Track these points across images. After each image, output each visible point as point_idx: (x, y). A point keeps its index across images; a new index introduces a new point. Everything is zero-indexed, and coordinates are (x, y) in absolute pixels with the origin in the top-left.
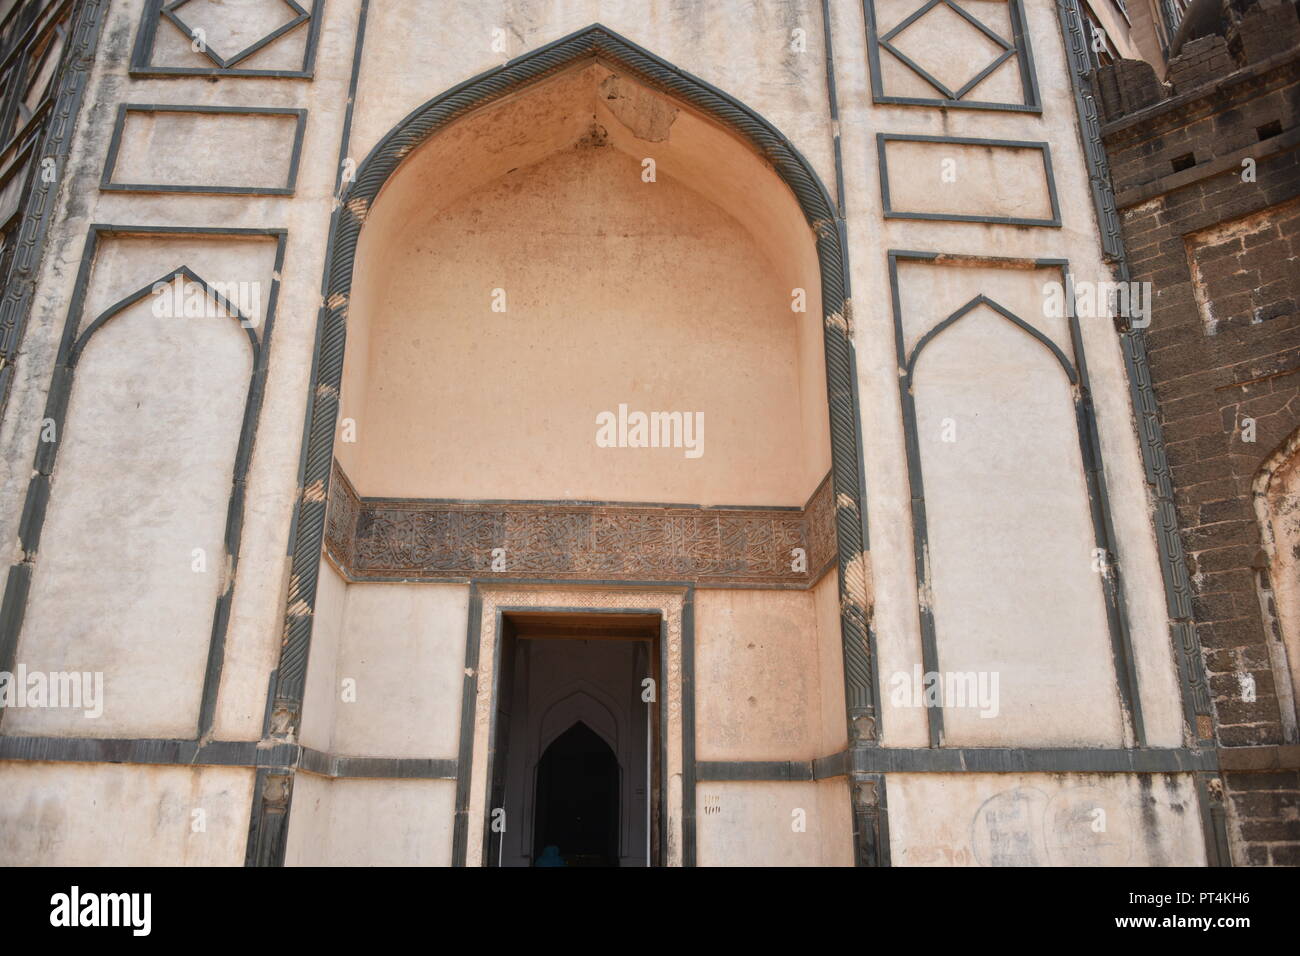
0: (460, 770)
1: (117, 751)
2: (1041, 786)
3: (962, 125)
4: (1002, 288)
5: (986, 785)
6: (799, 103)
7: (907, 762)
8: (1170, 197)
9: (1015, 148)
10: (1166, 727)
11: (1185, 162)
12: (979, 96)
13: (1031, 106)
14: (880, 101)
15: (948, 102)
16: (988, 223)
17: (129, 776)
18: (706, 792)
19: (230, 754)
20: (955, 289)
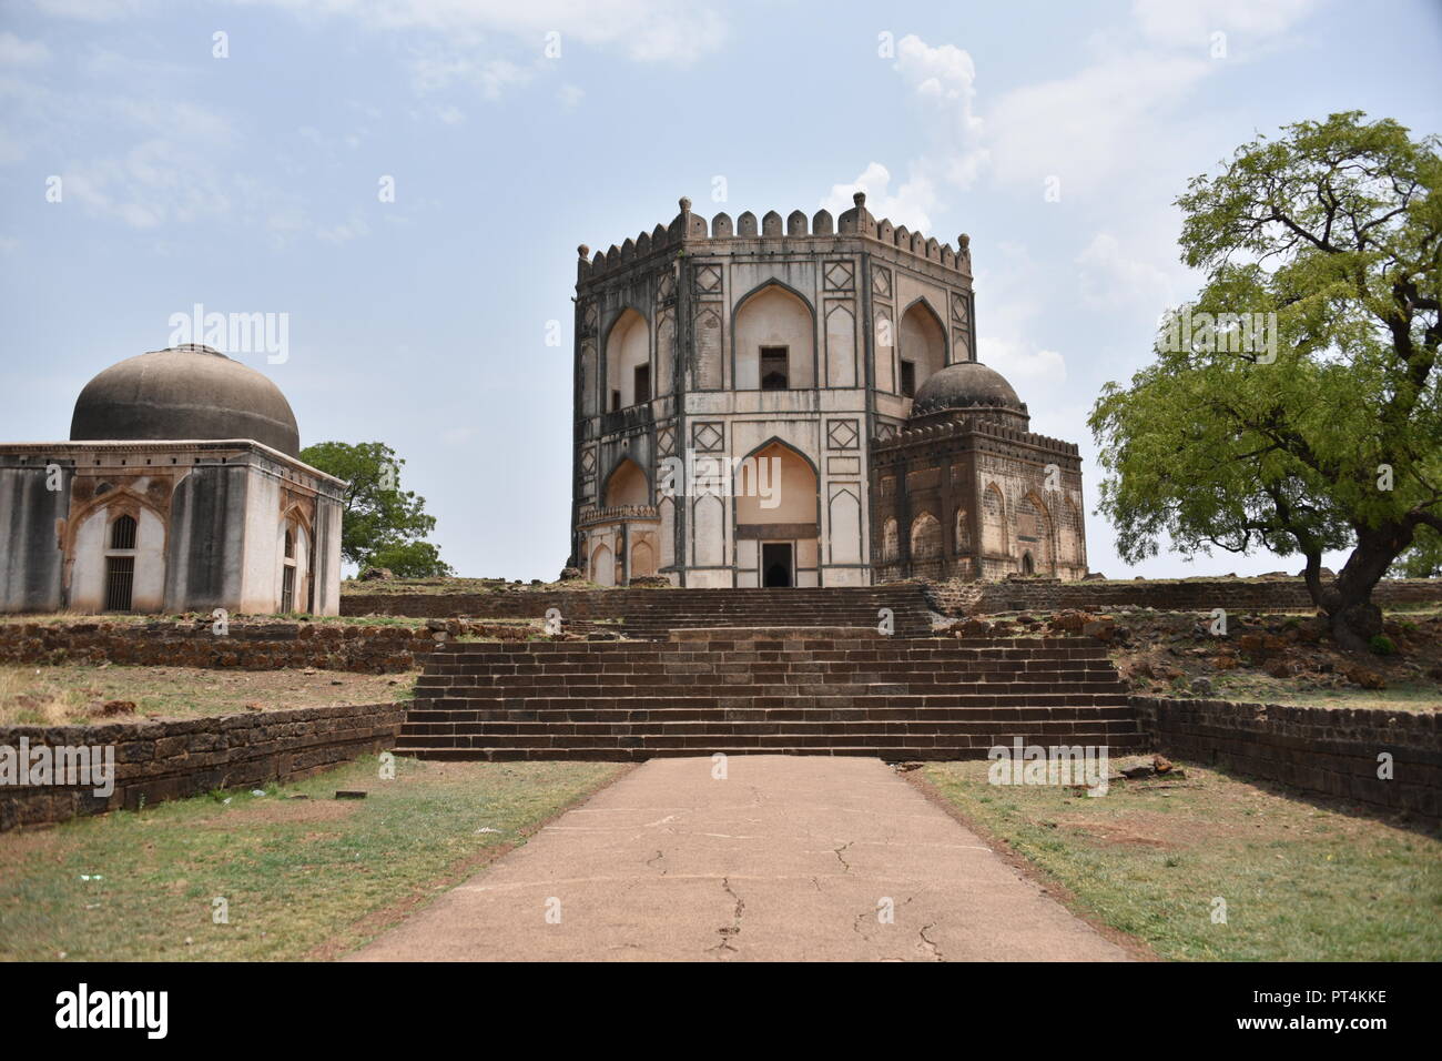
0: (759, 570)
1: (713, 568)
2: (846, 570)
3: (844, 453)
4: (848, 487)
5: (837, 570)
6: (813, 451)
7: (825, 567)
8: (879, 470)
9: (854, 458)
10: (867, 561)
11: (882, 463)
12: (848, 446)
13: (858, 448)
14: (829, 449)
15: (843, 448)
16: (847, 474)
17: (715, 571)
18: (799, 573)
19: (729, 568)
20: (839, 488)
